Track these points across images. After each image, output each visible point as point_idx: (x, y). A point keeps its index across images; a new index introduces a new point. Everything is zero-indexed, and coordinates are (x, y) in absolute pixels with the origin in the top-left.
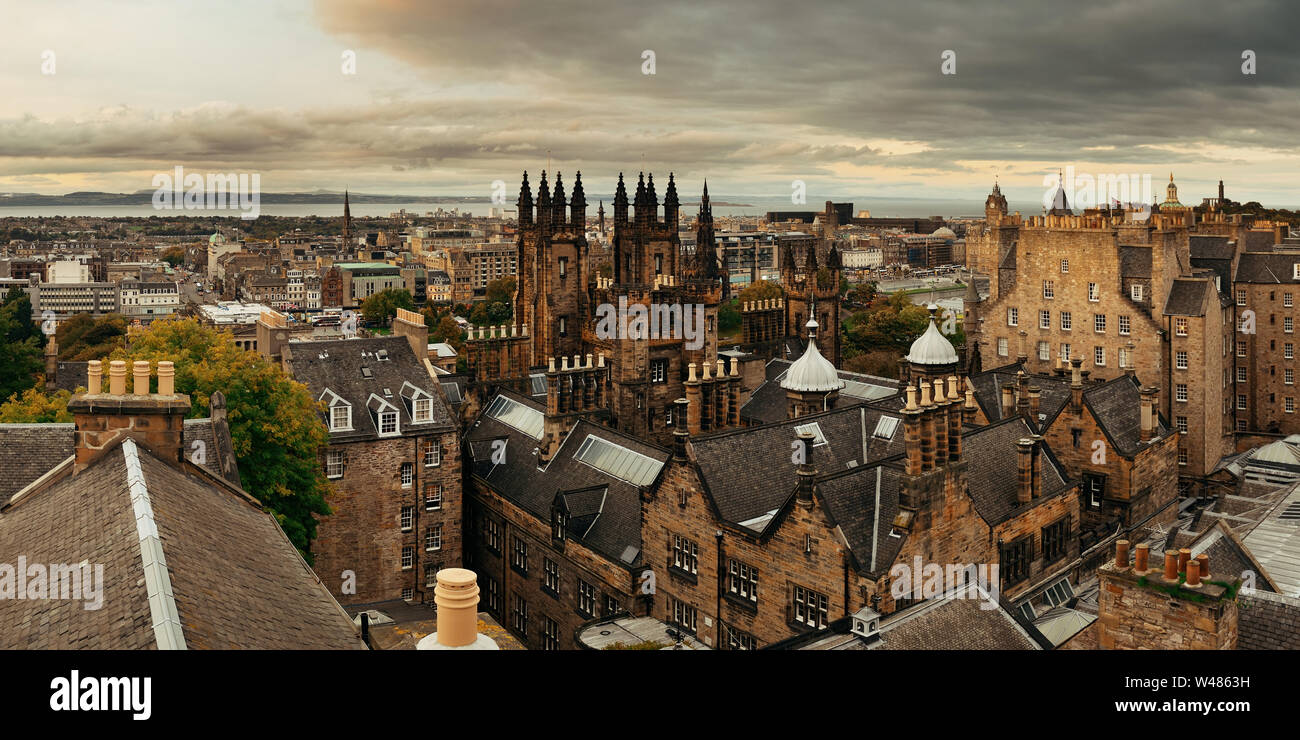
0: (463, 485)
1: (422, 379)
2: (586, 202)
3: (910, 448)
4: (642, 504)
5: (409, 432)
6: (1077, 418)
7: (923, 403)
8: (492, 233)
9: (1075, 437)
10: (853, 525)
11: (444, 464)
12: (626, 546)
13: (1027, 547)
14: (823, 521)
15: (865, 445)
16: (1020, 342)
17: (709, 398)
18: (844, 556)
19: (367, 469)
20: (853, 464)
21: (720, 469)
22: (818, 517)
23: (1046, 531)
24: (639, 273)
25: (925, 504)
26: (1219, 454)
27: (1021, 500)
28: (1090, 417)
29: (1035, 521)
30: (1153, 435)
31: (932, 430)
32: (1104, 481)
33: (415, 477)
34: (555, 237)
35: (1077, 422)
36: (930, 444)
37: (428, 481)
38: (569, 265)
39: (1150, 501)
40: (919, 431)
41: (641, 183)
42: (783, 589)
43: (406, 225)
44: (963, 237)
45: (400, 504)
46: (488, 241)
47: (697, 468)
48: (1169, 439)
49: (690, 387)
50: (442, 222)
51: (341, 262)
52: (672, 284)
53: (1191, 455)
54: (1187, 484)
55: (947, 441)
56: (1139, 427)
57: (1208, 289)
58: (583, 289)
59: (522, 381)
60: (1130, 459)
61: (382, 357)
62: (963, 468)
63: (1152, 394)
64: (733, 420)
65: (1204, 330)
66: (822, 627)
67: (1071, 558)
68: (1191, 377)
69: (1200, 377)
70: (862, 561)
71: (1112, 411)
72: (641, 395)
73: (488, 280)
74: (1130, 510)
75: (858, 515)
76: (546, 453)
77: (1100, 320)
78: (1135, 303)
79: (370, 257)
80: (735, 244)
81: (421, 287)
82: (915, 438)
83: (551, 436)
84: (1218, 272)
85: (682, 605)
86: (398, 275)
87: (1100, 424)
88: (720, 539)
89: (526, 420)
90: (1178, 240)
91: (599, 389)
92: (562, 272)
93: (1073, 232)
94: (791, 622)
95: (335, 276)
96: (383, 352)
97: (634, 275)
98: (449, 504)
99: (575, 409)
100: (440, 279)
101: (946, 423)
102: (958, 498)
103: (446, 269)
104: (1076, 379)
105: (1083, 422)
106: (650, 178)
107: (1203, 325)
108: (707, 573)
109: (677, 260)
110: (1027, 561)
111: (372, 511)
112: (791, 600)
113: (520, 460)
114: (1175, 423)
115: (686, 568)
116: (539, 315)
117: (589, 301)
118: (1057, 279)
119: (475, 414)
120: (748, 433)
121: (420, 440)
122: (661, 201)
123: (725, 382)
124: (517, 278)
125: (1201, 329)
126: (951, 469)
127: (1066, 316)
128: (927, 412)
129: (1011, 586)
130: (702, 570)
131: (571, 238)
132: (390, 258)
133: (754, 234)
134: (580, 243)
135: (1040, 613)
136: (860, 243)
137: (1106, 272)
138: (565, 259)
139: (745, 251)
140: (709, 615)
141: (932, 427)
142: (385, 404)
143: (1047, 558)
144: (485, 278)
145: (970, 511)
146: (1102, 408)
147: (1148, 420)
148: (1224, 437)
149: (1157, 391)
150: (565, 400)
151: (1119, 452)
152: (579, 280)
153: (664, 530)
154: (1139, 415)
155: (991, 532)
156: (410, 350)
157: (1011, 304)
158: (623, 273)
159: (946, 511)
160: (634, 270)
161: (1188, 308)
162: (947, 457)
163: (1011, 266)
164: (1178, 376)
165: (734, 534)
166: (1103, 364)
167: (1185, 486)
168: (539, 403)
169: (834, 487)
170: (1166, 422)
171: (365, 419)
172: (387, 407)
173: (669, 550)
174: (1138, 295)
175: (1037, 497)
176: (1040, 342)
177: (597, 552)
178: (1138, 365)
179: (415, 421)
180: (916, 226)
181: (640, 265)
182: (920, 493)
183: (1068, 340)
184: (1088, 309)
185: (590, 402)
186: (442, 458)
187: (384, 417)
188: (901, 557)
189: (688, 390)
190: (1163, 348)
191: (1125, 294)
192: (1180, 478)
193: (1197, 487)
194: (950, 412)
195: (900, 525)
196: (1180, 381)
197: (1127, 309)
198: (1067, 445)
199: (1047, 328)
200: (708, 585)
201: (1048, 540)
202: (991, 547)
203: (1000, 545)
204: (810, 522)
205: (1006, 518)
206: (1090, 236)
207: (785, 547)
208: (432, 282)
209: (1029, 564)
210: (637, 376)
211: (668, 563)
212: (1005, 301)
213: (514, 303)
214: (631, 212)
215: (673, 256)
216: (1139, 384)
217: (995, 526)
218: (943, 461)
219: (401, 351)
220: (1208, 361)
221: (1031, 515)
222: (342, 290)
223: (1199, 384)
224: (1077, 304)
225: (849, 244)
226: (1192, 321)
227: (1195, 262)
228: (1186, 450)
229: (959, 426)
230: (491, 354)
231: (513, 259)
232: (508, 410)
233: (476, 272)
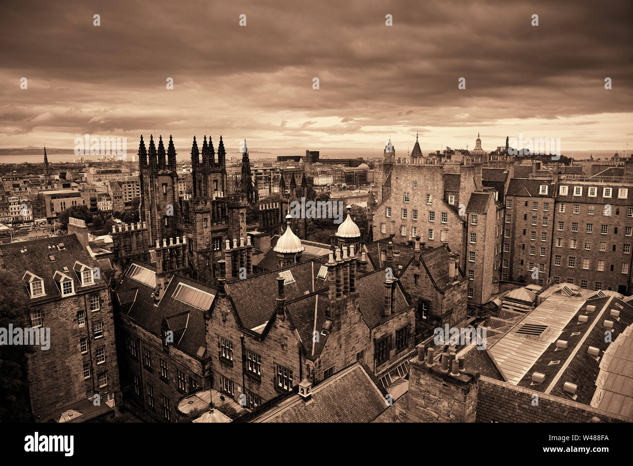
0: (114, 320)
1: (86, 259)
2: (176, 152)
3: (330, 284)
4: (205, 321)
5: (81, 292)
6: (417, 268)
7: (337, 259)
8: (134, 170)
9: (416, 279)
10: (304, 328)
11: (103, 309)
12: (199, 347)
13: (389, 341)
14: (289, 327)
15: (313, 282)
16: (392, 226)
17: (237, 259)
18: (299, 347)
19: (57, 319)
20: (307, 292)
21: (242, 298)
22: (287, 324)
23: (398, 332)
24: (206, 190)
25: (338, 316)
26: (490, 292)
27: (386, 314)
28: (423, 268)
29: (393, 326)
30: (455, 280)
31: (341, 275)
32: (429, 305)
33: (86, 319)
34: (160, 172)
35: (417, 270)
36: (340, 282)
37: (94, 320)
38: (168, 188)
39: (452, 318)
40: (334, 276)
41: (205, 142)
42: (272, 367)
43: (84, 167)
44: (373, 169)
45: (79, 338)
46: (131, 175)
47: (230, 299)
48: (464, 282)
49: (227, 253)
50: (106, 164)
51: (43, 191)
52: (222, 196)
53: (475, 292)
54: (472, 309)
55: (349, 281)
56: (448, 275)
57: (489, 199)
58: (176, 201)
59: (145, 254)
60: (442, 293)
61: (61, 248)
62: (357, 296)
63: (456, 256)
64: (249, 270)
65: (486, 221)
66: (291, 390)
67: (411, 349)
68: (477, 248)
69: (482, 248)
70: (308, 350)
71: (434, 265)
72: (208, 258)
73: (132, 197)
74: (441, 322)
75: (306, 323)
76: (158, 295)
77: (432, 214)
78: (450, 206)
79: (62, 186)
80: (261, 174)
81: (94, 203)
82: (333, 279)
83: (159, 285)
84: (497, 189)
85: (227, 380)
86: (80, 196)
87: (428, 272)
88: (242, 339)
89: (146, 277)
90: (476, 171)
91: (184, 256)
92: (165, 191)
93: (420, 166)
94: (277, 388)
95: (40, 199)
96: (62, 244)
97: (203, 192)
98: (107, 333)
99: (172, 268)
100: (105, 198)
101: (348, 270)
102: (354, 312)
103: (108, 192)
104: (417, 247)
105: (419, 271)
106: (210, 138)
107: (485, 219)
108: (237, 359)
109: (225, 183)
110: (388, 349)
111: (63, 345)
112: (276, 373)
113: (145, 301)
114: (468, 274)
115: (228, 357)
116: (153, 216)
117: (180, 207)
118: (411, 192)
119: (120, 276)
120: (256, 277)
121: (87, 296)
122: (216, 151)
123: (245, 249)
124: (140, 196)
125: (484, 221)
126: (351, 297)
127: (415, 212)
128: (339, 265)
129: (380, 364)
130: (235, 358)
131: (168, 173)
132: (75, 187)
133: (270, 168)
134: (173, 175)
135: (394, 380)
136: (323, 173)
137: (436, 188)
138: (166, 184)
139: (266, 177)
140: (239, 385)
141: (341, 273)
142: (64, 276)
143: (398, 348)
144: (130, 196)
145: (360, 320)
146: (430, 264)
147: (453, 272)
148: (494, 283)
149: (458, 255)
150: (166, 264)
151: (437, 288)
152: (174, 195)
153: (216, 336)
154: (448, 268)
155: (370, 333)
156: (78, 242)
157: (388, 205)
158: (198, 191)
159: (348, 320)
160: (203, 189)
161: (478, 209)
162: (349, 290)
163: (389, 185)
164: (471, 248)
165: (249, 336)
166: (432, 239)
167: (471, 310)
168: (153, 267)
169: (294, 307)
170: (463, 273)
171: (53, 287)
172: (66, 278)
173: (219, 347)
174: (452, 201)
175: (394, 313)
176: (402, 226)
177: (185, 352)
178: (450, 240)
179: (83, 285)
180: (350, 163)
181: (206, 187)
182: (335, 310)
183: (416, 225)
184: (426, 208)
185: (179, 264)
186: (101, 305)
187: (64, 284)
188: (326, 347)
189: (226, 255)
190: (464, 231)
191: (445, 200)
192: (468, 305)
193: (477, 311)
194: (351, 265)
195: (326, 328)
196: (471, 250)
197: (446, 209)
198: (412, 283)
199: (405, 218)
200: (238, 367)
201: (399, 338)
202: (370, 341)
203: (375, 340)
204: (283, 327)
205: (378, 324)
206: (429, 169)
207: (272, 342)
208: (100, 200)
209: (389, 351)
210: (205, 247)
211: (219, 355)
212: (385, 204)
213: (140, 210)
214: (201, 157)
215: (223, 181)
216: (450, 251)
217: (372, 329)
218: (347, 292)
219: (73, 244)
220: (487, 240)
221: (391, 323)
222: (45, 208)
223: (482, 252)
224: (421, 206)
225: (317, 173)
226: (480, 217)
227: (485, 183)
228: (472, 289)
229: (355, 273)
230: (126, 241)
231: (138, 185)
232: (137, 273)
233: (125, 193)
